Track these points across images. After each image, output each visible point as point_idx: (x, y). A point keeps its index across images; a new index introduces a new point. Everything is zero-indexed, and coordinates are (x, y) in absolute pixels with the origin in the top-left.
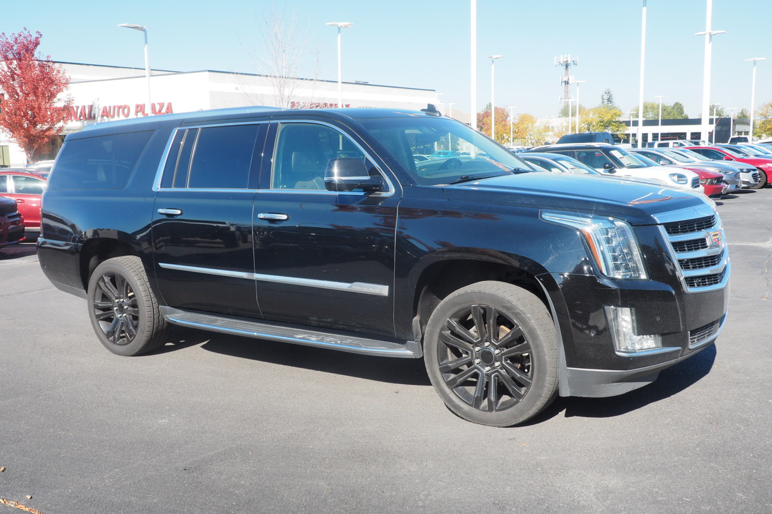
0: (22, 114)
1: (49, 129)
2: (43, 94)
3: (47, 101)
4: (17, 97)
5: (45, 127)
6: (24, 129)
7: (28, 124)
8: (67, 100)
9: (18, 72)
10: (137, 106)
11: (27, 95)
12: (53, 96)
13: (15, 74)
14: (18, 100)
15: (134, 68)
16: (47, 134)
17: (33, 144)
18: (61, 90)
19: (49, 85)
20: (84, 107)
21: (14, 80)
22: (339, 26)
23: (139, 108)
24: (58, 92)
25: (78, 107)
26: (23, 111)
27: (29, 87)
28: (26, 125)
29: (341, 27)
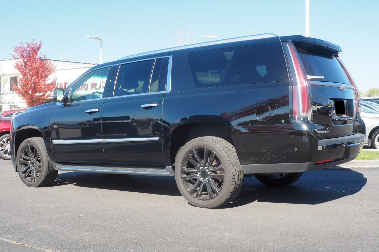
0: (29, 87)
1: (43, 95)
2: (42, 75)
3: (43, 79)
4: (27, 77)
5: (41, 94)
6: (30, 95)
7: (31, 92)
8: (54, 79)
9: (29, 63)
10: (92, 84)
11: (33, 76)
12: (46, 76)
13: (27, 64)
14: (27, 79)
15: (88, 64)
16: (42, 97)
17: (34, 103)
18: (51, 74)
19: (45, 70)
20: (62, 84)
21: (26, 68)
22: (210, 38)
23: (93, 85)
24: (49, 74)
25: (58, 84)
26: (30, 85)
27: (34, 71)
28: (30, 93)
29: (211, 38)
